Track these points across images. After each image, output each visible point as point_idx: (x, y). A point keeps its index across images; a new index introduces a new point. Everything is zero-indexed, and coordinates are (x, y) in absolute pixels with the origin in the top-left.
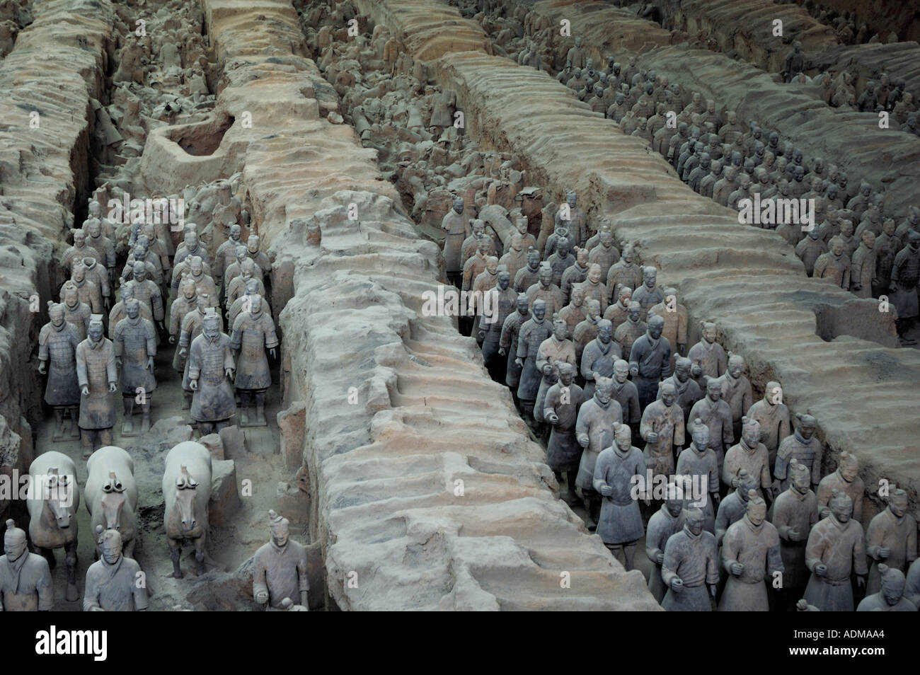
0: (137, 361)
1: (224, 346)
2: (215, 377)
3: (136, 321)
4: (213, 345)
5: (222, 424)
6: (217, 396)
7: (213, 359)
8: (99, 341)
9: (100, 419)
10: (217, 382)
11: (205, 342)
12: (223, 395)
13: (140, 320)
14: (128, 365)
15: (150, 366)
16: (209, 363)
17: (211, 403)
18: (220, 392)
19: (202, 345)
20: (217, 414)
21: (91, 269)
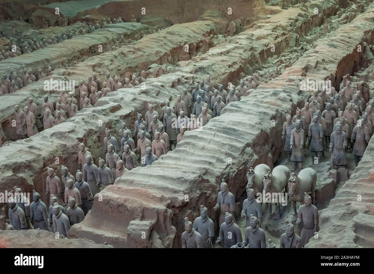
0: (316, 139)
1: (343, 137)
2: (338, 148)
3: (316, 124)
4: (338, 136)
5: (340, 167)
6: (339, 156)
7: (338, 141)
8: (298, 129)
9: (298, 158)
10: (339, 150)
11: (336, 135)
12: (342, 156)
13: (318, 124)
14: (312, 140)
15: (320, 142)
16: (337, 142)
17: (337, 158)
18: (341, 154)
19: (334, 136)
20: (339, 162)
21: (315, 104)
